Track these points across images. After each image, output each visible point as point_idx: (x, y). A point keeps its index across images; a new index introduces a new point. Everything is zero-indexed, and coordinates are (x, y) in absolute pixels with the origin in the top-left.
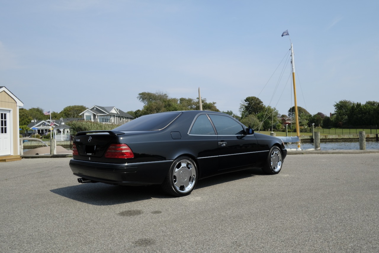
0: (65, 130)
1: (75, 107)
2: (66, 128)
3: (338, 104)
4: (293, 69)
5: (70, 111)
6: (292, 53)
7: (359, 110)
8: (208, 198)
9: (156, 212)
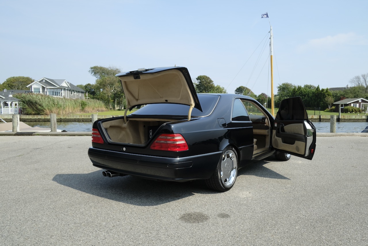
0: (13, 103)
1: (20, 78)
2: (14, 101)
3: (280, 86)
4: (271, 52)
5: (13, 82)
6: (271, 36)
8: (256, 193)
9: (224, 216)
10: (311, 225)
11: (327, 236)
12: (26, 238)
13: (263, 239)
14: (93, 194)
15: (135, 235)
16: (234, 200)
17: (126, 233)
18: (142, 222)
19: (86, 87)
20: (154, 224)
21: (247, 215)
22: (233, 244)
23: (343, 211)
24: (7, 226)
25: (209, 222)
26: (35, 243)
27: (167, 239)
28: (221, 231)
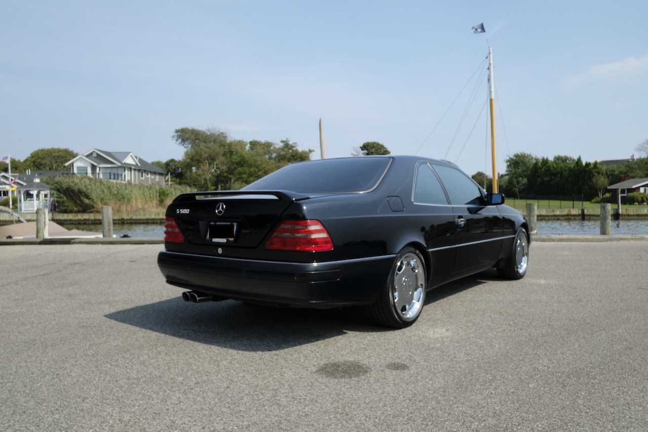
0: (42, 192)
2: (43, 189)
3: (512, 159)
4: (490, 92)
5: (43, 159)
6: (490, 64)
7: (545, 169)
8: (460, 330)
9: (397, 367)
10: (558, 381)
11: (588, 399)
12: (39, 401)
13: (468, 404)
14: (166, 333)
15: (234, 397)
16: (418, 341)
17: (218, 393)
18: (248, 377)
19: (167, 164)
20: (270, 379)
21: (441, 365)
22: (411, 412)
23: (618, 359)
24: (8, 383)
25: (371, 377)
26: (54, 410)
27: (291, 403)
28: (390, 390)
